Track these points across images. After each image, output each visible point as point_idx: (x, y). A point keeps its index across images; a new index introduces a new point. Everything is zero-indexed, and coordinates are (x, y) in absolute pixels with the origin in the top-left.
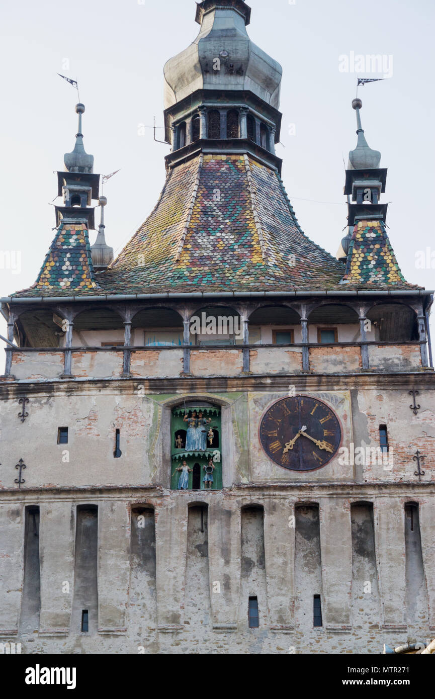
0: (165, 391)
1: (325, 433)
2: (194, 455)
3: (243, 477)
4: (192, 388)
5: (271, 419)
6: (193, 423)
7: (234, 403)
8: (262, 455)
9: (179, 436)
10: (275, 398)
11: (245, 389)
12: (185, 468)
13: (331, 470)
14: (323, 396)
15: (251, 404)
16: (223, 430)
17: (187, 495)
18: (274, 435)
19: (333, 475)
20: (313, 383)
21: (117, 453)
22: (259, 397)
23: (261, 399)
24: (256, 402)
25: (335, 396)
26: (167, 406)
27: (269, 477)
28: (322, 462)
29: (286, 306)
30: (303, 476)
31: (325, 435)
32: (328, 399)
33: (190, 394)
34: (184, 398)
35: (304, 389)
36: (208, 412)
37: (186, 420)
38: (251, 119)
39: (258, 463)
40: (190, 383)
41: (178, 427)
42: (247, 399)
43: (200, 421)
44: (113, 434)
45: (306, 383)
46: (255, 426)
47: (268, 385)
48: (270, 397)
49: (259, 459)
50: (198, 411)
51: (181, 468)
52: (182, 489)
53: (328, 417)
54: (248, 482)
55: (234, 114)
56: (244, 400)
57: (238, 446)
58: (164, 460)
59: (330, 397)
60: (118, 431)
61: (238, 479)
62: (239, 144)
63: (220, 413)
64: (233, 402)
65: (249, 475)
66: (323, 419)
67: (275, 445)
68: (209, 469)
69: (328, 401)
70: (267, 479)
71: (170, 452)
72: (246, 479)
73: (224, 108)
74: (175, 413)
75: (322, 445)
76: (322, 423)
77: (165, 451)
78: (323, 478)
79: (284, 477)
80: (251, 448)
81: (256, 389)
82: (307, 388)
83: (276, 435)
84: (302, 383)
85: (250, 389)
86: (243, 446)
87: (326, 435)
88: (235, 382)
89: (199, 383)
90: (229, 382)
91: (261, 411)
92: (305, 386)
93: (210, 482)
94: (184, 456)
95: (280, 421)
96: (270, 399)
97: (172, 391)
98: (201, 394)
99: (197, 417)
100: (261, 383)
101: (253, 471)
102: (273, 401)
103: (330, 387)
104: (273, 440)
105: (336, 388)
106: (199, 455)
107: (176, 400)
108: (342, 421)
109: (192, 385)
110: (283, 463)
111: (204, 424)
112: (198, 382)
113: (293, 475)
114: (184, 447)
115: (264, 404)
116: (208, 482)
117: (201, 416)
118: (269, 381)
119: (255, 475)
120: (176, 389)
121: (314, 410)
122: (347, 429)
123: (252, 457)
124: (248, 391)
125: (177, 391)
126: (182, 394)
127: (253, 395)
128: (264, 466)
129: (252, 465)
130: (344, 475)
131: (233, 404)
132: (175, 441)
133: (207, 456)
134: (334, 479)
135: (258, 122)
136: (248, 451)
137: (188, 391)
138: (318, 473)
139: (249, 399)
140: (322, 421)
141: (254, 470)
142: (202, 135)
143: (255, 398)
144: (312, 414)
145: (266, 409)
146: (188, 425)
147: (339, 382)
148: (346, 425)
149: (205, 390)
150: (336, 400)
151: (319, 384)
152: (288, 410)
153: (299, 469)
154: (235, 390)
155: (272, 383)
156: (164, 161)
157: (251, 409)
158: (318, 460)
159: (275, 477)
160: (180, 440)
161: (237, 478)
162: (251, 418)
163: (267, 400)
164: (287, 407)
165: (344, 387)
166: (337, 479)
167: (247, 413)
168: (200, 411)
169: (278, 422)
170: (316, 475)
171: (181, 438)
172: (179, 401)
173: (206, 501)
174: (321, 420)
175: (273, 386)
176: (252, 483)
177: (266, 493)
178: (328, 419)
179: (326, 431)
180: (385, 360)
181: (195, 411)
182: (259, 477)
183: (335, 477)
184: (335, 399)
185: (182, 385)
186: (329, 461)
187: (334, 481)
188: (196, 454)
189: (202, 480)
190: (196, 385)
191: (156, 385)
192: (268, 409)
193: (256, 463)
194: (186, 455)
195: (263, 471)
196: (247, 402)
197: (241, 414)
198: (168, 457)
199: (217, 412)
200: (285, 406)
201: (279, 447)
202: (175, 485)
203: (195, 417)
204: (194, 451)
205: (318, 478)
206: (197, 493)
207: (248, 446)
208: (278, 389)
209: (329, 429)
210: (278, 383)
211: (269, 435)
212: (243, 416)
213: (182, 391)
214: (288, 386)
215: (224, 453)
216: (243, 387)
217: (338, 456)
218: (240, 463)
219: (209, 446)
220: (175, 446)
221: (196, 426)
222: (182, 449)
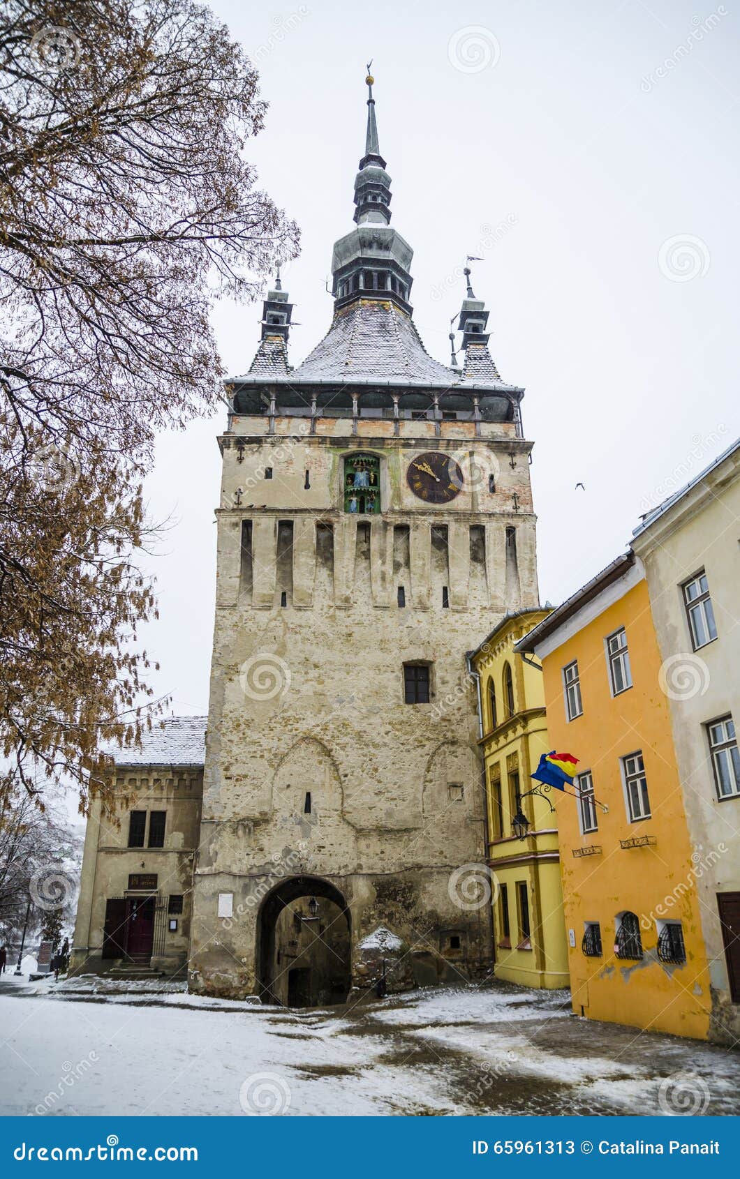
0: (341, 446)
3: (396, 506)
4: (360, 444)
5: (414, 467)
6: (360, 469)
8: (409, 491)
9: (350, 477)
10: (418, 453)
11: (396, 446)
12: (354, 499)
13: (457, 503)
14: (450, 454)
15: (401, 457)
19: (457, 506)
20: (443, 444)
21: (307, 486)
22: (406, 452)
23: (408, 454)
24: (404, 455)
26: (342, 456)
27: (413, 506)
28: (449, 497)
29: (424, 394)
30: (437, 506)
33: (358, 449)
34: (354, 451)
35: (437, 448)
36: (370, 462)
37: (355, 467)
38: (394, 280)
40: (358, 440)
41: (349, 471)
43: (365, 468)
44: (304, 474)
45: (438, 444)
46: (403, 472)
47: (412, 445)
48: (414, 453)
49: (407, 494)
51: (351, 499)
52: (352, 512)
54: (399, 509)
55: (381, 276)
56: (396, 454)
57: (392, 484)
58: (341, 493)
60: (307, 472)
61: (392, 506)
62: (387, 294)
63: (379, 463)
64: (388, 455)
65: (399, 504)
67: (417, 485)
68: (371, 499)
70: (411, 507)
72: (398, 507)
73: (376, 271)
74: (347, 461)
77: (340, 487)
78: (451, 508)
79: (424, 506)
80: (401, 486)
81: (404, 447)
82: (439, 448)
83: (418, 479)
84: (435, 444)
86: (396, 485)
88: (389, 442)
89: (364, 442)
90: (385, 441)
91: (407, 462)
97: (345, 446)
98: (366, 449)
99: (362, 465)
100: (408, 443)
102: (416, 456)
103: (455, 448)
104: (417, 481)
105: (459, 449)
107: (348, 453)
109: (360, 442)
110: (423, 497)
111: (367, 469)
112: (364, 440)
113: (430, 505)
114: (353, 484)
115: (410, 457)
116: (371, 508)
117: (365, 464)
118: (413, 442)
119: (404, 504)
120: (349, 444)
121: (444, 463)
123: (402, 492)
124: (399, 448)
125: (349, 446)
126: (353, 448)
127: (402, 451)
128: (410, 498)
129: (402, 497)
130: (465, 507)
131: (388, 457)
132: (347, 480)
135: (398, 282)
136: (399, 488)
137: (356, 446)
138: (447, 504)
139: (400, 454)
141: (403, 500)
142: (362, 287)
143: (403, 453)
144: (443, 465)
145: (411, 461)
146: (356, 470)
147: (461, 445)
149: (369, 446)
151: (448, 445)
153: (434, 502)
154: (389, 447)
155: (415, 443)
156: (333, 305)
157: (400, 460)
158: (447, 496)
159: (417, 506)
160: (350, 480)
162: (400, 466)
163: (412, 454)
164: (426, 460)
167: (398, 463)
168: (365, 461)
170: (446, 506)
172: (350, 454)
173: (370, 521)
175: (416, 446)
176: (402, 509)
177: (411, 517)
180: (492, 432)
182: (407, 505)
183: (459, 508)
185: (352, 442)
186: (454, 497)
187: (458, 510)
189: (366, 507)
190: (362, 442)
191: (335, 442)
192: (413, 461)
193: (405, 496)
195: (408, 502)
196: (398, 455)
197: (394, 463)
199: (377, 462)
200: (424, 459)
201: (420, 486)
202: (347, 510)
204: (360, 488)
205: (447, 508)
207: (399, 484)
208: (419, 448)
210: (419, 444)
211: (413, 479)
212: (395, 465)
213: (352, 446)
214: (426, 446)
215: (382, 489)
216: (394, 445)
217: (461, 494)
218: (393, 495)
219: (370, 484)
220: (347, 484)
221: (362, 471)
222: (351, 486)
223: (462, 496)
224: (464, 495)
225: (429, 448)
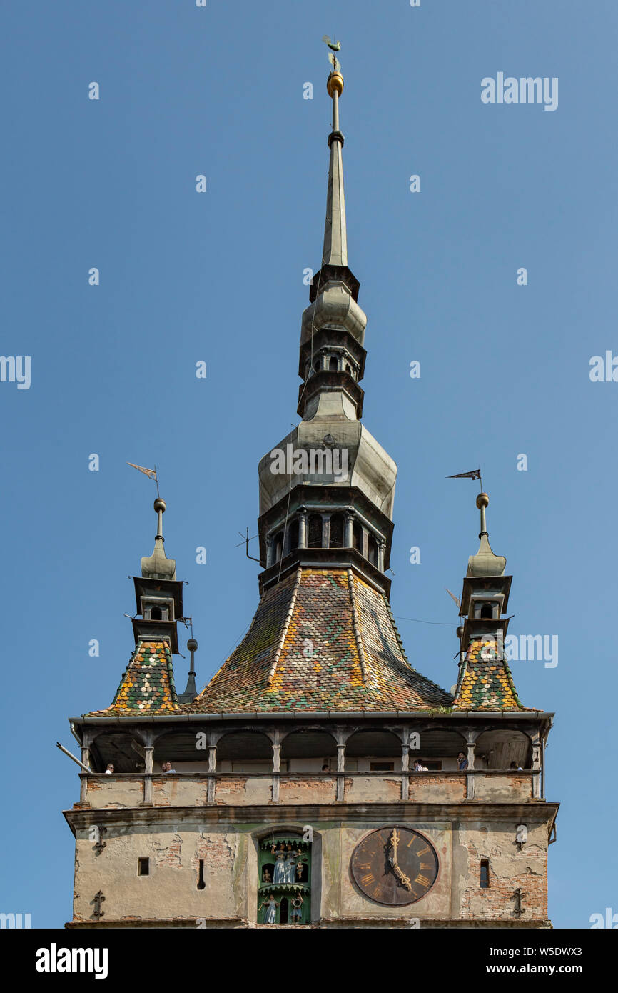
0: (252, 820)
1: (422, 866)
3: (333, 911)
4: (281, 816)
5: (364, 850)
6: (282, 856)
7: (326, 834)
8: (353, 889)
9: (267, 871)
10: (370, 829)
11: (337, 818)
12: (273, 903)
13: (426, 905)
14: (422, 827)
15: (344, 836)
16: (314, 863)
18: (367, 867)
19: (428, 910)
20: (411, 813)
21: (201, 885)
22: (353, 827)
23: (355, 829)
24: (349, 833)
25: (434, 827)
27: (359, 911)
28: (417, 896)
29: (388, 731)
30: (397, 911)
31: (421, 868)
32: (427, 830)
33: (279, 824)
34: (272, 828)
35: (401, 819)
36: (298, 843)
37: (274, 852)
38: (358, 526)
39: (348, 897)
40: (279, 810)
41: (266, 861)
42: (340, 829)
43: (289, 854)
44: (197, 866)
45: (404, 812)
46: (347, 858)
47: (363, 815)
48: (365, 828)
49: (349, 894)
50: (286, 842)
51: (268, 902)
52: (268, 923)
53: (426, 849)
54: (338, 916)
55: (339, 520)
56: (337, 831)
57: (329, 878)
59: (429, 829)
60: (202, 862)
61: (328, 912)
62: (344, 555)
63: (310, 846)
64: (325, 832)
65: (339, 908)
66: (421, 852)
67: (368, 878)
68: (297, 903)
69: (428, 832)
70: (357, 913)
71: (257, 886)
72: (336, 912)
73: (327, 512)
74: (262, 845)
76: (419, 856)
77: (251, 884)
78: (417, 913)
79: (376, 911)
80: (342, 881)
81: (351, 818)
82: (405, 819)
83: (370, 868)
84: (399, 812)
85: (343, 819)
86: (334, 879)
87: (423, 869)
88: (328, 810)
89: (288, 812)
90: (321, 810)
91: (354, 842)
92: (403, 816)
93: (298, 917)
94: (271, 889)
95: (374, 853)
96: (364, 830)
97: (259, 821)
98: (290, 823)
99: (286, 849)
100: (356, 812)
101: (343, 905)
102: (368, 833)
103: (430, 818)
104: (364, 874)
105: (436, 819)
106: (287, 887)
107: (264, 830)
108: (440, 854)
109: (281, 813)
110: (375, 897)
111: (292, 856)
112: (288, 810)
114: (271, 881)
115: (357, 836)
116: (296, 916)
117: (290, 848)
118: (364, 810)
119: (346, 908)
120: (264, 818)
121: (411, 842)
122: (445, 863)
123: (343, 891)
124: (341, 821)
125: (265, 821)
126: (270, 824)
127: (346, 825)
128: (355, 901)
129: (343, 899)
130: (439, 911)
131: (324, 835)
132: (262, 876)
133: (295, 889)
134: (428, 914)
135: (366, 533)
136: (339, 884)
137: (277, 820)
138: (412, 908)
139: (342, 830)
140: (419, 854)
141: (345, 903)
142: (304, 544)
143: (348, 828)
144: (409, 846)
145: (360, 840)
146: (275, 858)
147: (440, 811)
148: (444, 858)
149: (295, 819)
150: (436, 832)
151: (419, 814)
152: (383, 842)
153: (391, 904)
154: (327, 819)
155: (368, 812)
156: (258, 580)
157: (343, 840)
158: (413, 894)
159: (367, 911)
160: (267, 875)
161: (326, 912)
162: (343, 849)
163: (361, 831)
164: (383, 838)
165: (445, 818)
166: (432, 915)
167: (339, 843)
168: (289, 843)
169: (372, 854)
170: (410, 910)
171: (269, 873)
172: (266, 832)
175: (368, 816)
176: (343, 916)
178: (426, 852)
179: (423, 864)
180: (492, 790)
181: (284, 843)
182: (349, 910)
183: (429, 912)
185: (270, 813)
186: (424, 895)
187: (428, 917)
188: (284, 887)
189: (289, 915)
190: (285, 813)
191: (242, 814)
192: (362, 840)
193: (346, 897)
195: (353, 906)
196: (340, 832)
197: (333, 845)
198: (255, 890)
199: (308, 844)
200: (380, 837)
201: (370, 880)
202: (261, 921)
203: (284, 850)
204: (282, 884)
205: (412, 913)
207: (338, 879)
208: (374, 819)
209: (426, 862)
210: (374, 813)
211: (362, 868)
212: (335, 847)
213: (270, 820)
214: (384, 816)
215: (313, 887)
216: (335, 816)
217: (434, 891)
218: (330, 896)
219: (298, 880)
220: (263, 880)
221: (285, 859)
222: (269, 884)
223: (435, 894)
224: (439, 892)
225: (389, 819)
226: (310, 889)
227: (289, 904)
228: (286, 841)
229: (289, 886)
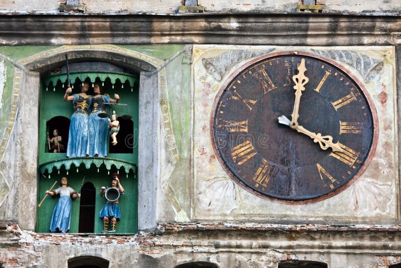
0: (28, 40)
1: (341, 128)
2: (83, 165)
3: (179, 210)
4: (83, 35)
5: (236, 98)
6: (84, 105)
7: (165, 66)
8: (217, 167)
10: (246, 58)
11: (185, 39)
12: (66, 192)
13: (353, 201)
14: (341, 56)
15: (198, 67)
16: (142, 118)
17: (69, 242)
18: (241, 130)
19: (356, 209)
20: (320, 30)
22: (215, 55)
23: (218, 59)
24: (207, 64)
25: (363, 56)
26: (33, 68)
27: (228, 212)
28: (334, 184)
30: (298, 212)
31: (341, 132)
32: (349, 61)
33: (79, 47)
34: (66, 55)
35: (303, 40)
36: (113, 82)
37: (70, 98)
39: (209, 183)
41: (53, 113)
42: (190, 59)
43: (98, 101)
45: (307, 29)
46: (205, 112)
47: (232, 33)
48: (236, 57)
49: (211, 175)
50: (93, 80)
51: (57, 191)
52: (58, 231)
53: (348, 96)
54: (188, 220)
56: (185, 61)
57: (171, 149)
58: (25, 175)
59: (355, 59)
61: (169, 213)
63: (137, 86)
64: (163, 63)
65: (190, 206)
66: (340, 101)
67: (243, 149)
68: (113, 193)
69: (351, 65)
70: (225, 215)
71: (36, 160)
72: (185, 214)
74: (48, 84)
75: (300, 80)
76: (336, 108)
77: (26, 157)
78: (336, 215)
79: (260, 211)
80: (196, 154)
81: (210, 39)
82: (309, 41)
83: (246, 130)
84: (300, 29)
85: (196, 39)
86: (181, 151)
87: (345, 132)
88: (167, 24)
89: (97, 26)
90: (157, 25)
91: (216, 83)
92: (306, 36)
93: (114, 219)
94: (63, 166)
95: (254, 102)
96: (236, 61)
97: (42, 41)
98: (100, 46)
99: (91, 92)
100: (219, 28)
101: (198, 199)
102: (243, 64)
103: (355, 40)
104: (238, 138)
105: (366, 40)
106: (93, 165)
107: (50, 58)
108: (375, 103)
109: (83, 28)
110: (257, 185)
113: (277, 209)
114: (64, 151)
115: (223, 70)
116: (110, 218)
117: (98, 90)
118: (234, 24)
119: (204, 206)
120: (52, 36)
121: (322, 83)
122: (385, 121)
123: (198, 171)
124: (193, 43)
125: (53, 41)
126: (62, 46)
127: (202, 50)
128: (221, 188)
129: (197, 188)
131: (162, 68)
132: (47, 141)
133: (109, 167)
134: (357, 218)
136: (190, 160)
137: (75, 40)
138: (325, 206)
139: (195, 59)
140: (337, 105)
141: (201, 196)
143: (206, 57)
144: (317, 90)
145: (227, 79)
147: (372, 28)
148: (384, 113)
149: (109, 40)
150: (367, 65)
151: (333, 32)
152: (270, 82)
153: (289, 197)
154: (166, 40)
155: (240, 29)
157: (197, 78)
158: (327, 180)
159: (242, 212)
161: (167, 213)
162: (196, 95)
163: (229, 61)
164: (270, 76)
166: (363, 218)
167: (189, 85)
168: (98, 80)
169: (251, 104)
170: (323, 209)
171: (59, 135)
172: (57, 60)
173: (105, 256)
174: (335, 103)
175: (241, 34)
176: (197, 222)
177: (222, 242)
178: (348, 101)
179: (344, 124)
181: (88, 80)
182: (209, 210)
183: (359, 214)
184: (365, 63)
186: (347, 182)
187: (357, 223)
189: (98, 213)
190: (90, 28)
191: (11, 28)
192: (231, 79)
193: (204, 182)
194: (68, 165)
195: (217, 200)
196: (191, 64)
197: (178, 87)
198: (32, 168)
199: (132, 84)
200: (265, 74)
201: (249, 154)
202: (45, 226)
203: (87, 93)
204: (83, 158)
205: (326, 215)
206: (87, 239)
207: (190, 150)
208: (252, 40)
209: (350, 121)
210: (252, 30)
211: (233, 130)
212: (181, 92)
213: (63, 40)
214: (271, 35)
215: (142, 164)
216: (183, 35)
217: (366, 173)
218: (174, 181)
219: (113, 149)
220: (50, 148)
221: (89, 110)
222: (60, 155)
223: (369, 180)
224: (375, 176)
225: (280, 41)
226: (136, 166)
227: (98, 193)
228: (93, 77)
229: (98, 163)
